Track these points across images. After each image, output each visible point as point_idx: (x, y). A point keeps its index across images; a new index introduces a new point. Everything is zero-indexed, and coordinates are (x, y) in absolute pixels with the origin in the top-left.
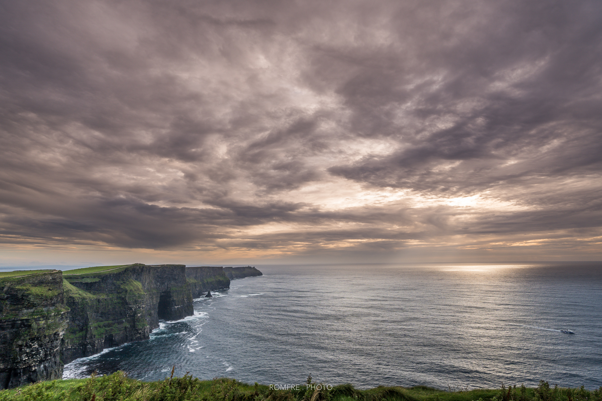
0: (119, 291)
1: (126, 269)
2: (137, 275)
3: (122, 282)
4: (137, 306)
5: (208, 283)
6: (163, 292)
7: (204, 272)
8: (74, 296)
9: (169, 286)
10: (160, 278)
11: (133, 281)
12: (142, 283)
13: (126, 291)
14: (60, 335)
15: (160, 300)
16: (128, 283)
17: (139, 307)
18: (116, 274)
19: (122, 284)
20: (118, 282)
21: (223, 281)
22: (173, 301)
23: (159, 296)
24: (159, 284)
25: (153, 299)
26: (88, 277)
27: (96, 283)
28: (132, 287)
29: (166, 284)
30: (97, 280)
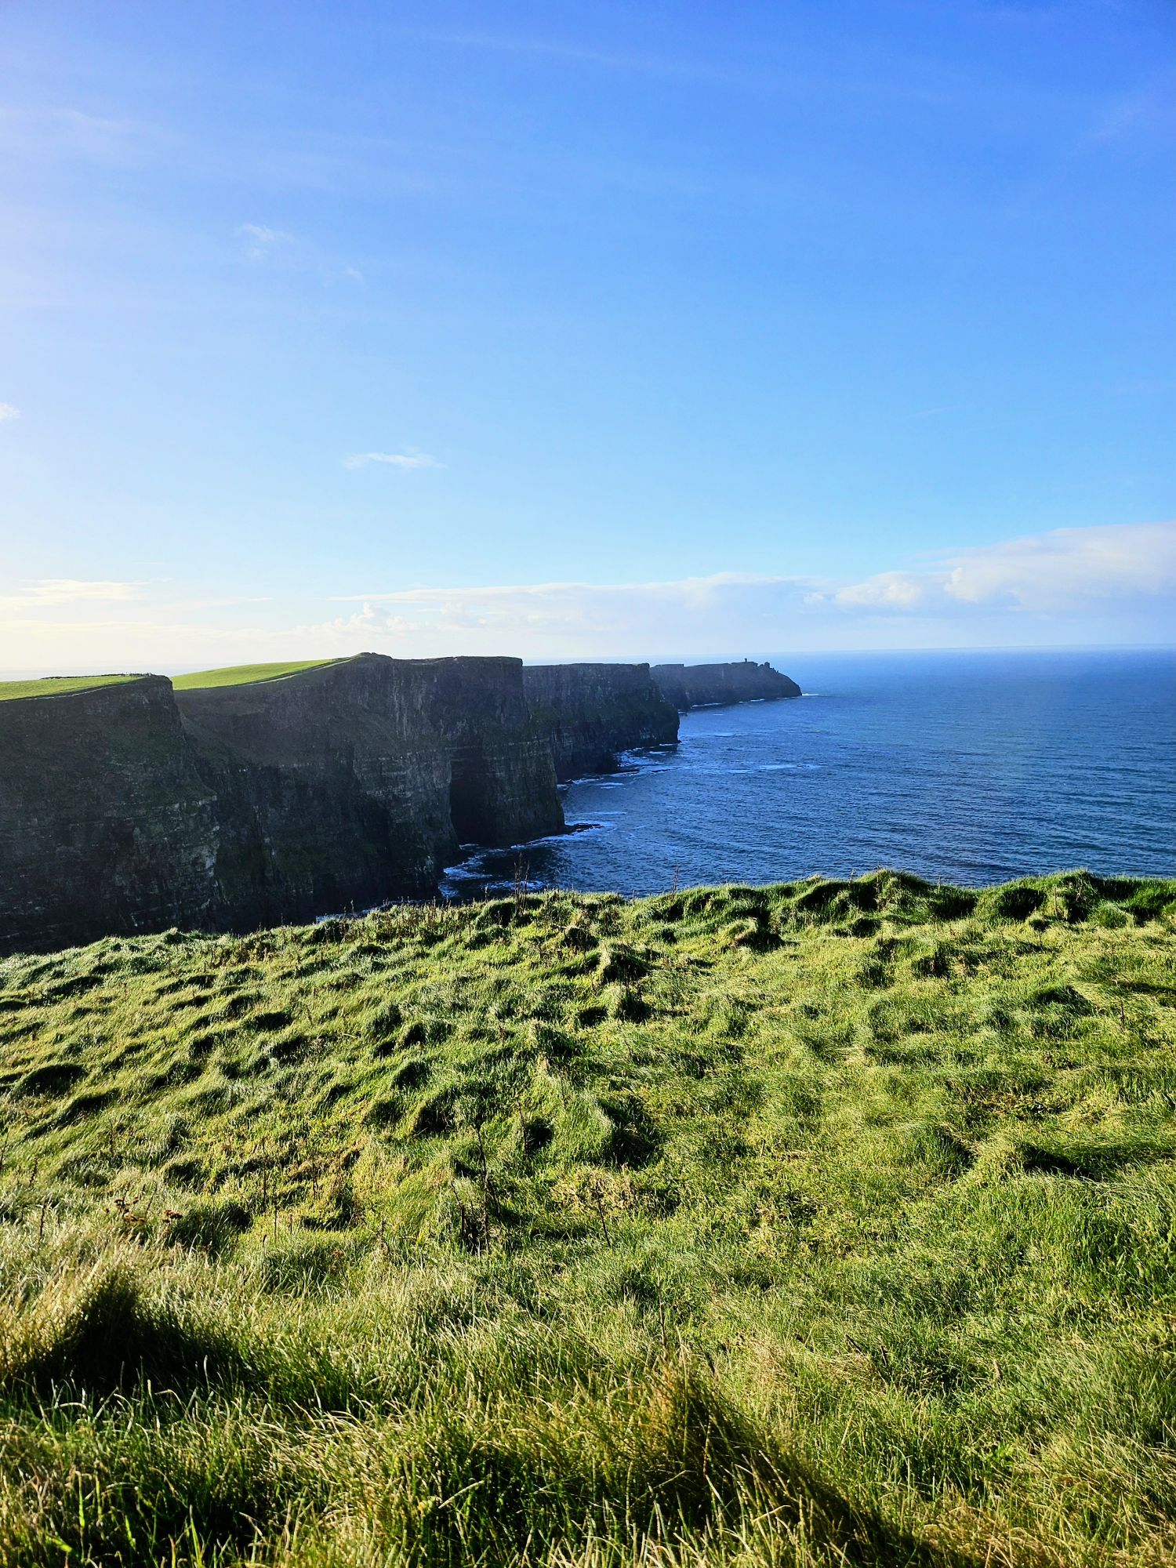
4: (390, 793)
6: (460, 753)
10: (444, 703)
11: (363, 712)
12: (392, 721)
13: (350, 746)
14: (207, 867)
15: (453, 777)
16: (348, 718)
17: (394, 798)
18: (311, 690)
19: (331, 721)
20: (320, 716)
21: (653, 717)
22: (495, 780)
23: (449, 763)
24: (442, 723)
25: (432, 773)
27: (256, 716)
28: (363, 734)
29: (465, 723)
30: (258, 708)
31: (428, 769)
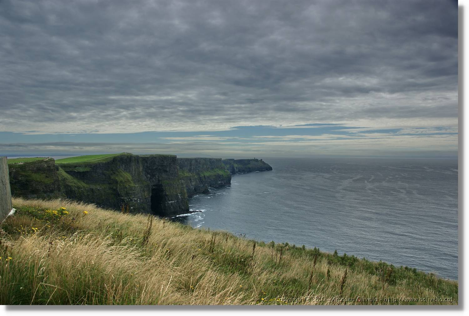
0: (110, 182)
1: (114, 159)
2: (125, 165)
3: (112, 173)
4: (129, 198)
5: (204, 177)
6: (154, 186)
7: (200, 164)
8: (70, 184)
9: (160, 179)
10: (150, 169)
11: (122, 171)
12: (131, 174)
13: (117, 182)
15: (152, 194)
16: (117, 173)
17: (131, 200)
18: (105, 164)
19: (111, 174)
20: (108, 172)
21: (222, 175)
22: (166, 195)
23: (150, 189)
24: (149, 176)
25: (145, 192)
26: (80, 166)
27: (87, 172)
28: (121, 178)
29: (156, 176)
30: (88, 169)
31: (144, 191)
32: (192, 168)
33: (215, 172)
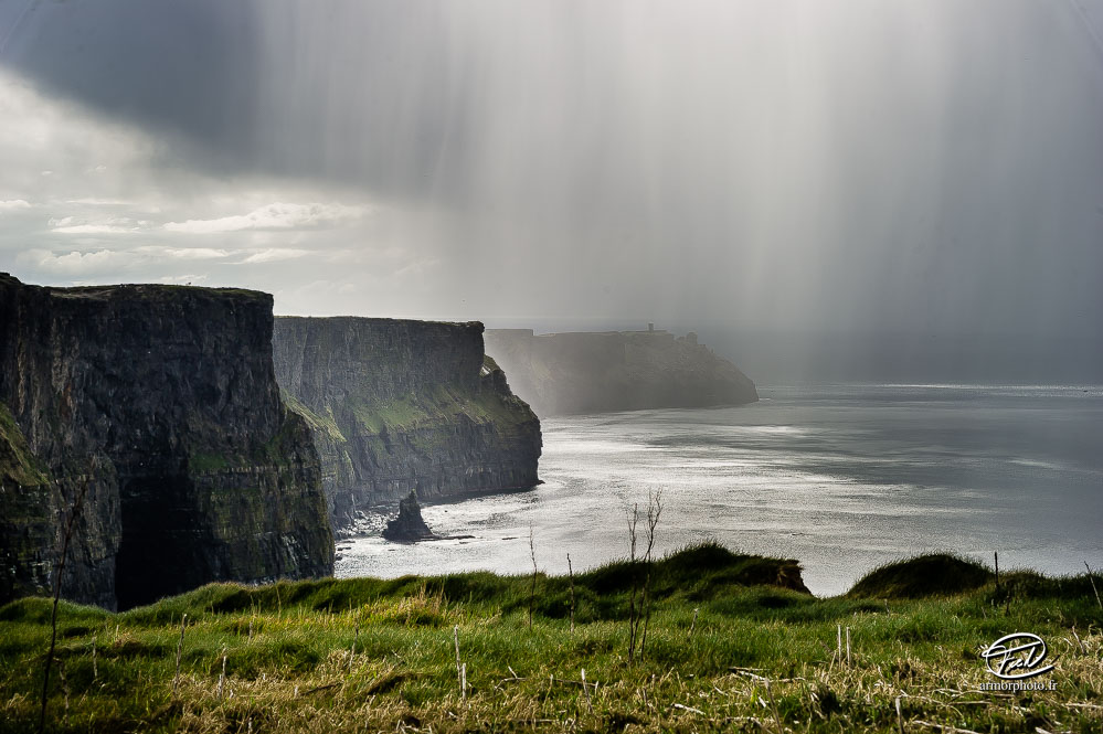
5: (384, 435)
9: (173, 439)
10: (112, 381)
23: (116, 507)
24: (104, 422)
32: (319, 383)
33: (445, 405)
